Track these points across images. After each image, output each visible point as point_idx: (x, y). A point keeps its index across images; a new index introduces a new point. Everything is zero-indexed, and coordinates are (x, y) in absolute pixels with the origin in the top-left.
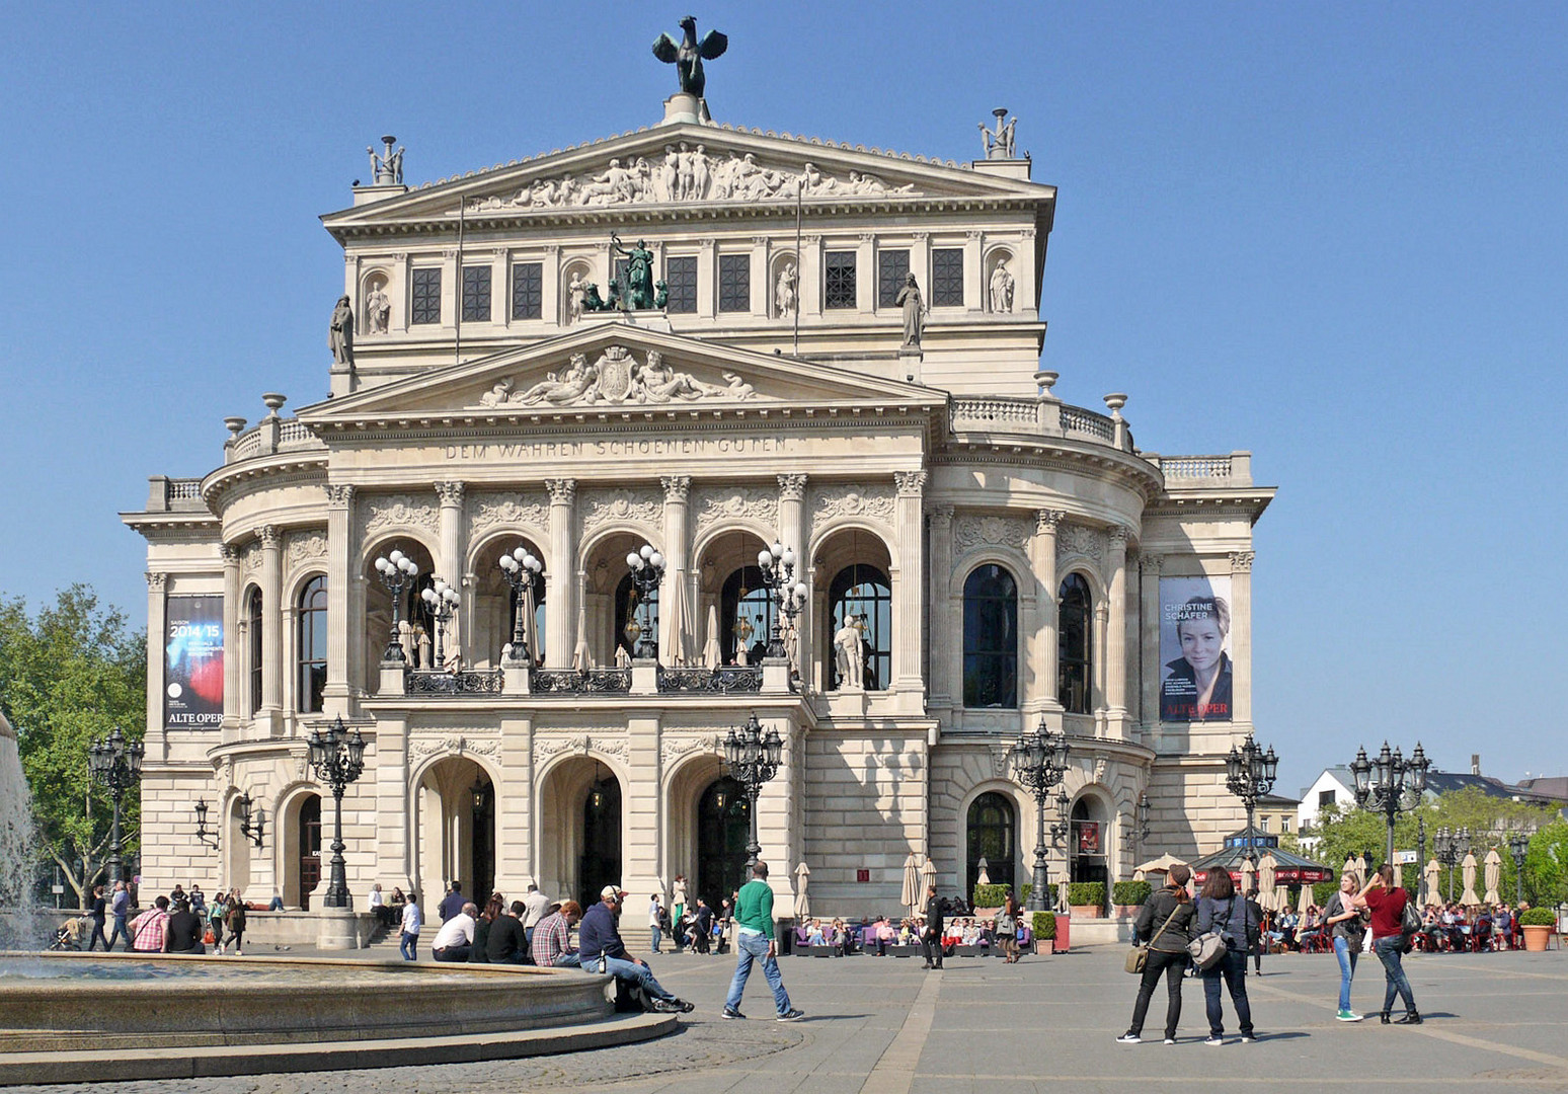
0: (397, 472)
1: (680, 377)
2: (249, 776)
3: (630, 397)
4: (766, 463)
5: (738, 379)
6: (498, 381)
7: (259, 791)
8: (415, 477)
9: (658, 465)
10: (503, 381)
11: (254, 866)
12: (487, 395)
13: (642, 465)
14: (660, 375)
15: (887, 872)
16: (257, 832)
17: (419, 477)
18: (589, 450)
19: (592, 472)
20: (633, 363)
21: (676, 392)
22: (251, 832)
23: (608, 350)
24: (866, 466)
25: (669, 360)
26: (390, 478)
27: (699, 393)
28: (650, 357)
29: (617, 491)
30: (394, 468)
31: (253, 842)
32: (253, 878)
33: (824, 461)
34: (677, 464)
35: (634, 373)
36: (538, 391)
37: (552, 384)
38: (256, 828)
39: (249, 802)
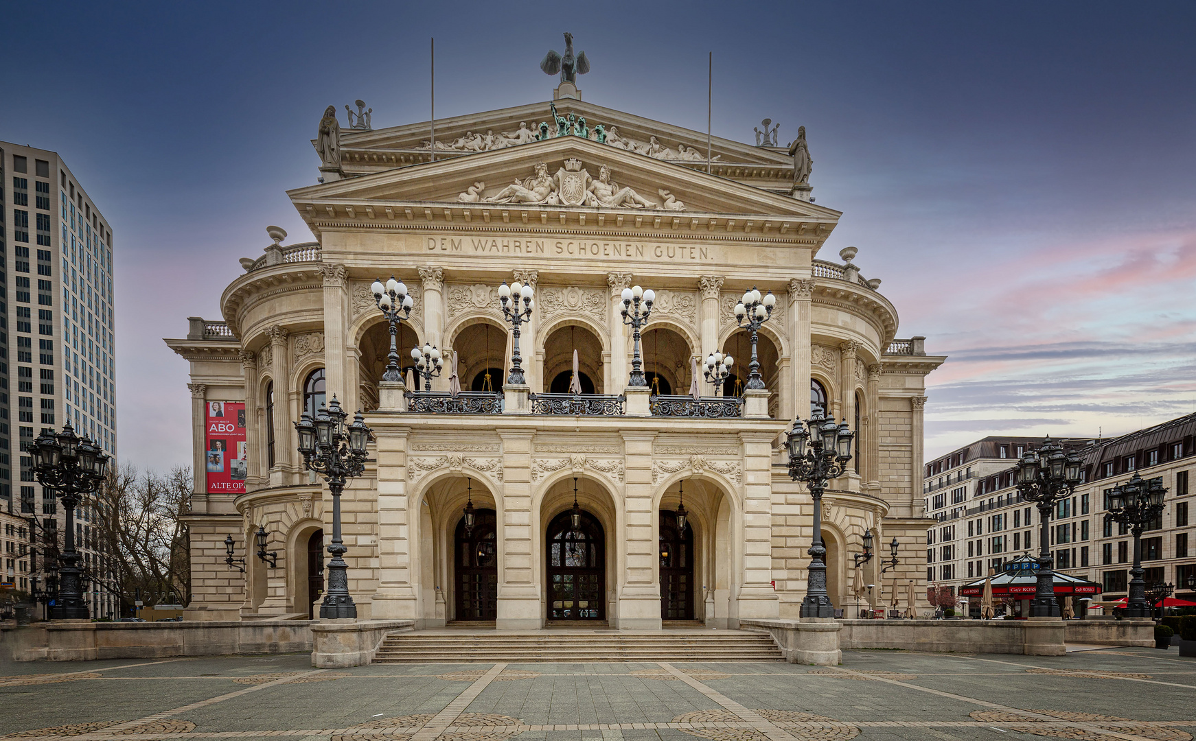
0: (384, 258)
1: (628, 191)
2: (265, 516)
3: (583, 204)
4: (690, 268)
5: (672, 197)
6: (472, 183)
7: (274, 527)
8: (400, 263)
9: (605, 264)
10: (477, 185)
11: (271, 584)
12: (463, 195)
13: (593, 264)
14: (609, 188)
15: (789, 582)
16: (272, 557)
17: (404, 263)
18: (549, 247)
19: (552, 267)
20: (587, 175)
21: (623, 203)
22: (268, 557)
23: (567, 162)
24: (769, 275)
25: (618, 178)
26: (377, 262)
27: (641, 206)
28: (602, 170)
29: (570, 288)
30: (381, 254)
31: (269, 565)
32: (270, 592)
33: (737, 269)
34: (621, 265)
35: (588, 184)
36: (507, 193)
37: (520, 189)
38: (271, 555)
39: (266, 535)
